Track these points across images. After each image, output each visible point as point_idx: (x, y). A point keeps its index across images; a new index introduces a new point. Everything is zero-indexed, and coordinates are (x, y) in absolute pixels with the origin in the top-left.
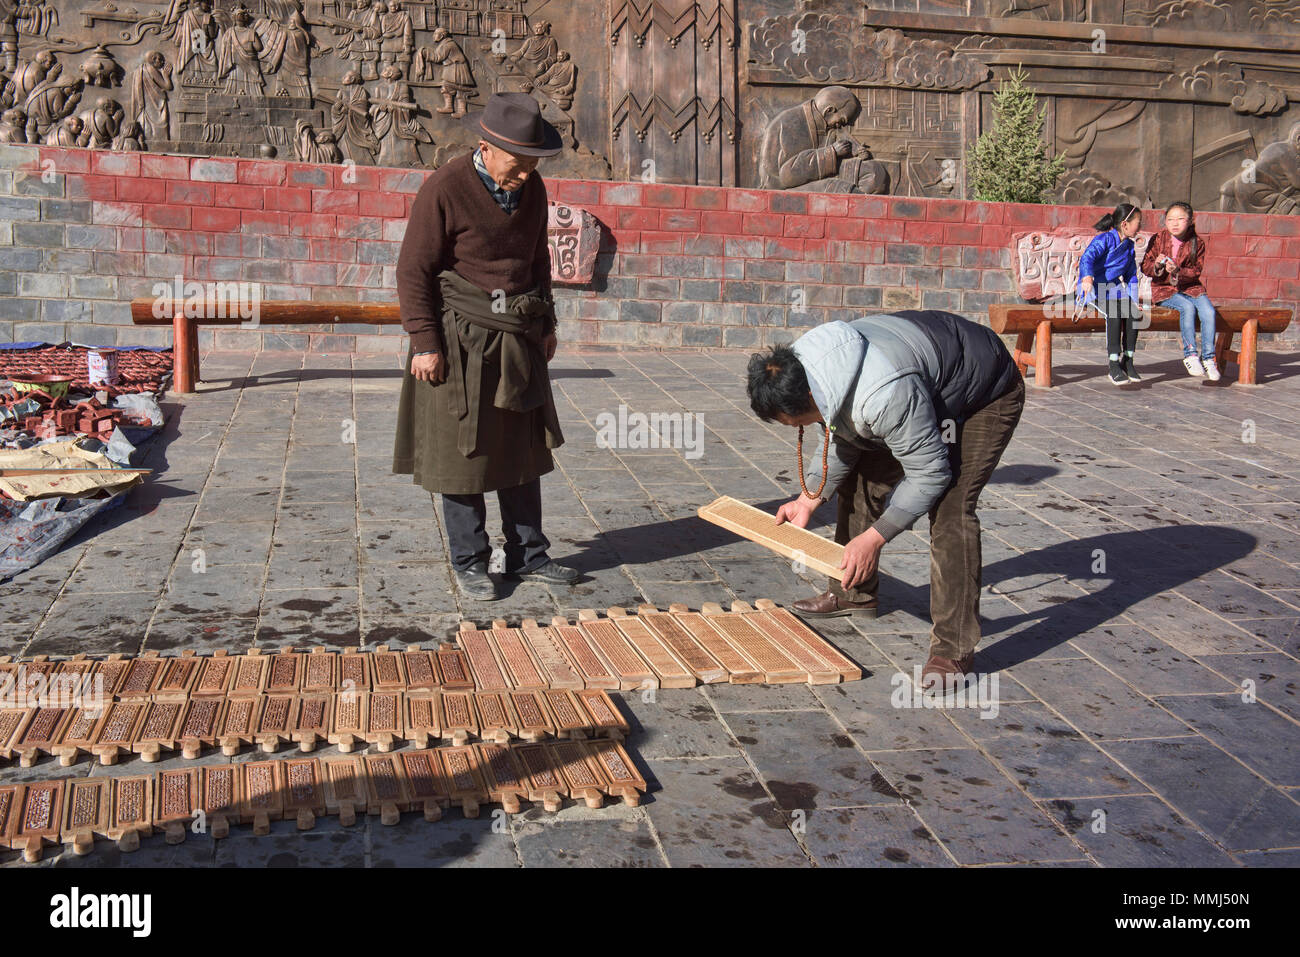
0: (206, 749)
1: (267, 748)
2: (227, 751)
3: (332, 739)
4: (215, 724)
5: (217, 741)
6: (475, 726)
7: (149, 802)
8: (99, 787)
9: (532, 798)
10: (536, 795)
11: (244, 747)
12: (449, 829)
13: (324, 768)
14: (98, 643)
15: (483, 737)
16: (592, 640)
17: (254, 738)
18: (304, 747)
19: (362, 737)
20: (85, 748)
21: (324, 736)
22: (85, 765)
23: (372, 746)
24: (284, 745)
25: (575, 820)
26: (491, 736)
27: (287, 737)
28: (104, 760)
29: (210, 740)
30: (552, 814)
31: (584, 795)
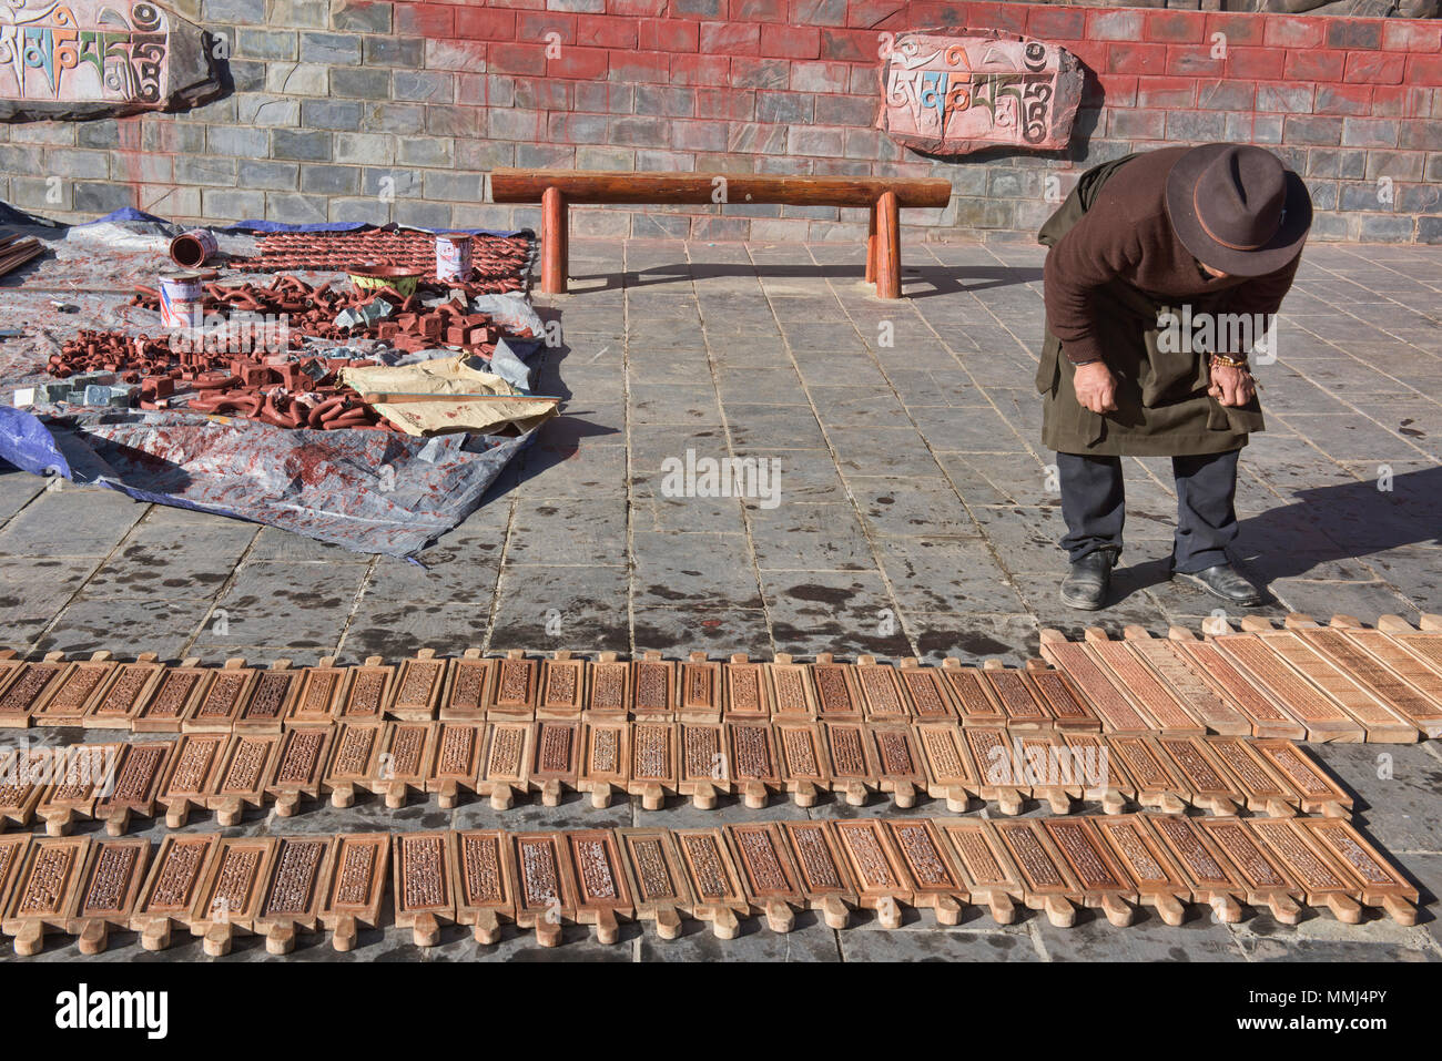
0: (775, 796)
1: (854, 800)
2: (801, 800)
3: (933, 791)
4: (773, 761)
5: (784, 785)
6: (1126, 785)
7: (731, 869)
8: (659, 842)
9: (1252, 901)
10: (1258, 896)
11: (823, 797)
12: (1149, 939)
13: (943, 835)
14: (576, 635)
15: (1142, 801)
16: (1240, 665)
17: (831, 784)
18: (902, 801)
19: (975, 791)
20: (620, 784)
21: (923, 787)
22: (623, 808)
23: (989, 805)
24: (874, 797)
25: (1328, 939)
26: (1154, 802)
27: (874, 785)
28: (648, 803)
29: (775, 782)
30: (1290, 928)
31: (1330, 901)
